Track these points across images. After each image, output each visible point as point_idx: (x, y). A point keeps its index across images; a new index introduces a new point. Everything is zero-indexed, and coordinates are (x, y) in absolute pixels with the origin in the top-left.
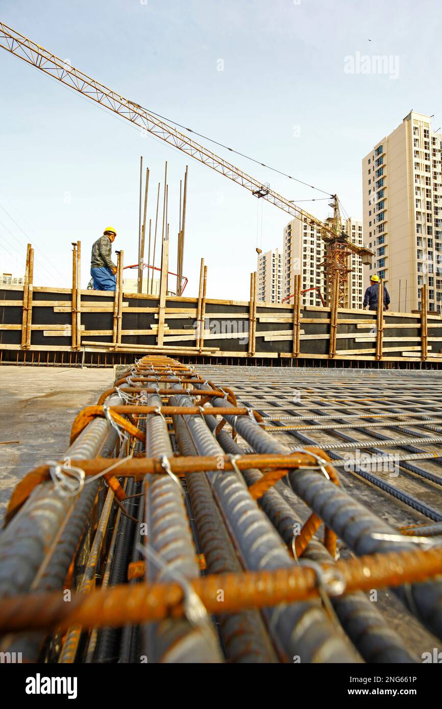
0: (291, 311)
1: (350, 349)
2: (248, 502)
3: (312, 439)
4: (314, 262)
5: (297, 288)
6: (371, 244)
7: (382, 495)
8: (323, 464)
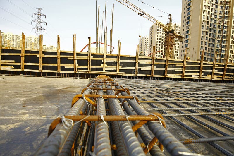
0: (151, 59)
1: (172, 73)
2: (132, 133)
3: (156, 106)
4: (161, 41)
5: (154, 51)
6: (183, 34)
7: (181, 127)
8: (160, 120)
